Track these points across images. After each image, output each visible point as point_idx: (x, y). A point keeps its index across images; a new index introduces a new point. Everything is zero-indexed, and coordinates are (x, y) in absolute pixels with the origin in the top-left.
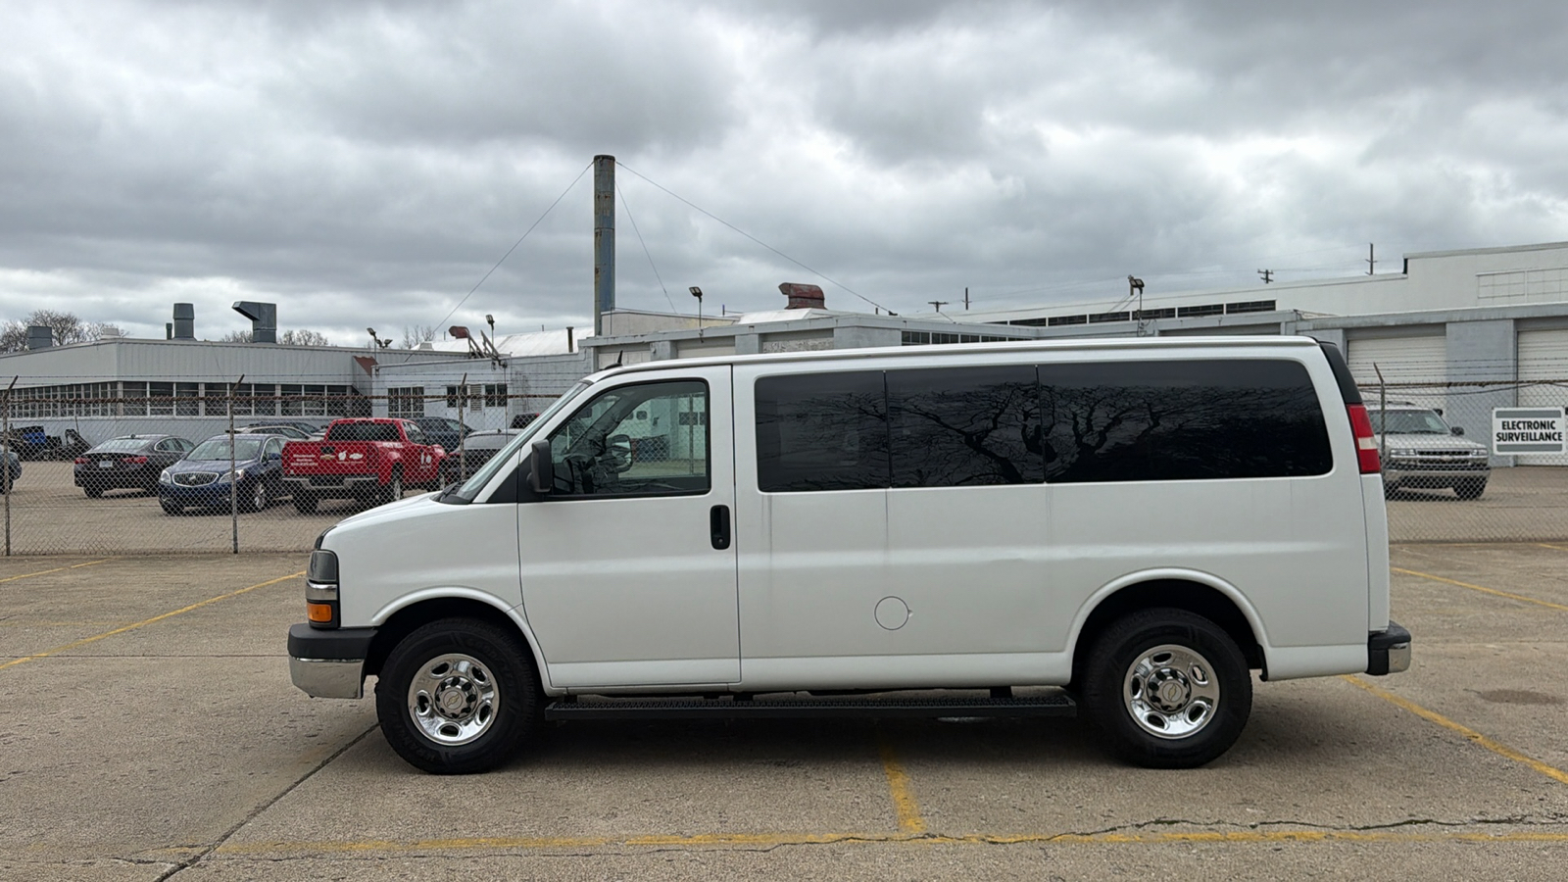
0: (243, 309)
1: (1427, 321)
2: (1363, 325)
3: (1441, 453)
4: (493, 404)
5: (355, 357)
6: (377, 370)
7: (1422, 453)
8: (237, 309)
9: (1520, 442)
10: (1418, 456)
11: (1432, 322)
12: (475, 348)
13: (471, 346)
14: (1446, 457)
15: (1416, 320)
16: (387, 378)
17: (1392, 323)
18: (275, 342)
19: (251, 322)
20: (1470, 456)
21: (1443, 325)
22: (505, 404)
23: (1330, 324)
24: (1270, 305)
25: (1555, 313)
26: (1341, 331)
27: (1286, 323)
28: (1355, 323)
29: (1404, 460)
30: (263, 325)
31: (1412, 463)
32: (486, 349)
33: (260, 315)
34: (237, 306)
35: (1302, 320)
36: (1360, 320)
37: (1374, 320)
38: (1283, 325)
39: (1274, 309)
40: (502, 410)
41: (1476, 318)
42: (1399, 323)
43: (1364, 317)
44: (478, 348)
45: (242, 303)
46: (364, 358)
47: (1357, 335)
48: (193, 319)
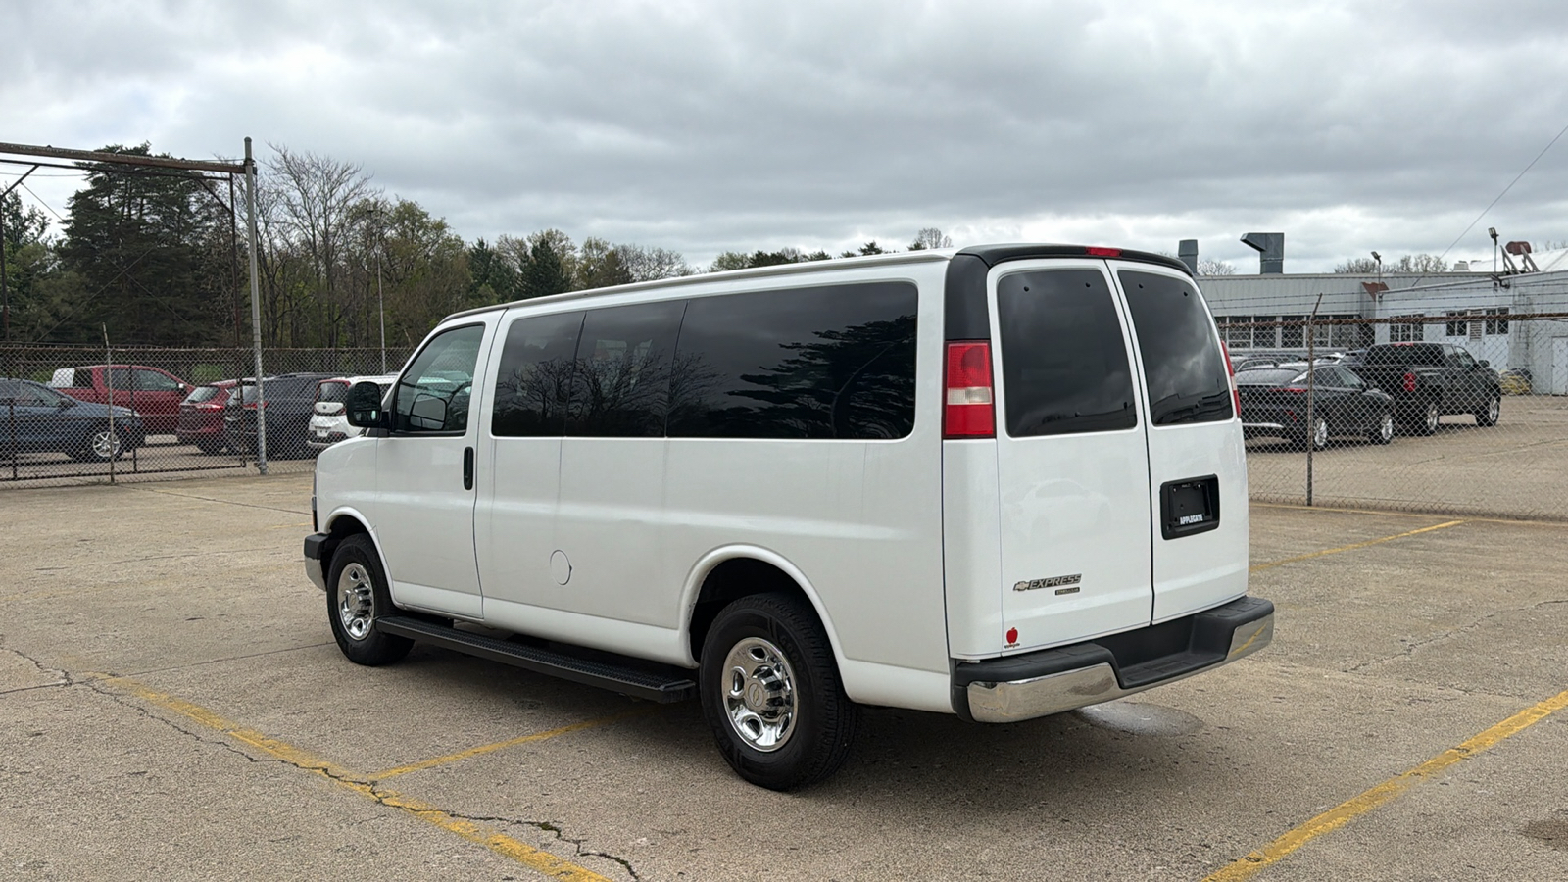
0: (1251, 240)
4: (1494, 332)
5: (1364, 284)
6: (1380, 297)
8: (1244, 241)
12: (1510, 266)
13: (1506, 265)
16: (1391, 305)
18: (1281, 272)
19: (1259, 253)
22: (1504, 330)
30: (1271, 256)
32: (1526, 266)
33: (1268, 247)
34: (1244, 238)
40: (1503, 338)
44: (1513, 266)
45: (1249, 235)
46: (1374, 284)
48: (1197, 254)
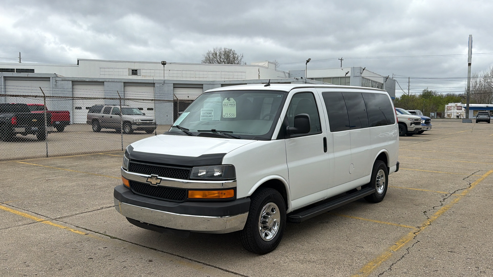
1: (98, 81)
2: (78, 80)
3: (147, 121)
7: (142, 120)
9: (205, 118)
10: (141, 121)
11: (100, 81)
14: (148, 122)
15: (95, 80)
17: (88, 80)
20: (153, 121)
21: (103, 82)
23: (67, 79)
24: (32, 71)
25: (135, 82)
26: (71, 82)
27: (52, 77)
28: (76, 79)
29: (138, 122)
31: (140, 123)
35: (57, 77)
36: (77, 79)
37: (82, 79)
38: (51, 78)
39: (34, 72)
41: (113, 81)
42: (90, 81)
43: (78, 78)
47: (76, 83)
